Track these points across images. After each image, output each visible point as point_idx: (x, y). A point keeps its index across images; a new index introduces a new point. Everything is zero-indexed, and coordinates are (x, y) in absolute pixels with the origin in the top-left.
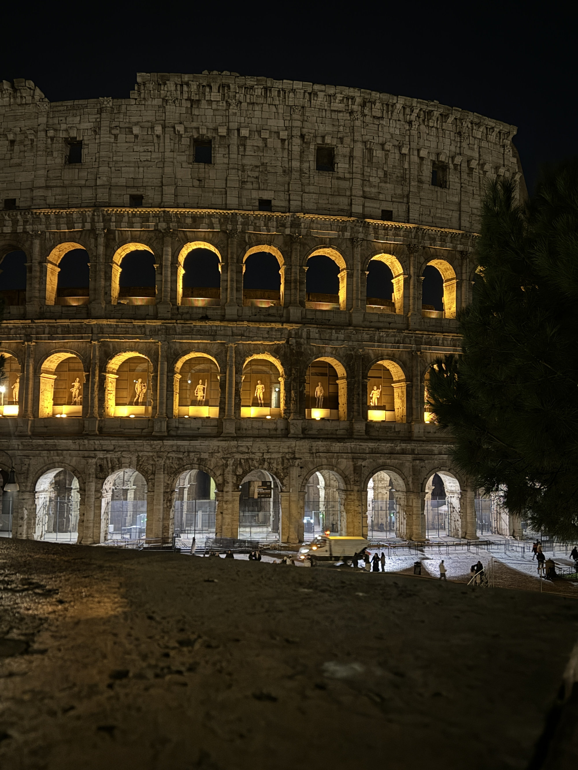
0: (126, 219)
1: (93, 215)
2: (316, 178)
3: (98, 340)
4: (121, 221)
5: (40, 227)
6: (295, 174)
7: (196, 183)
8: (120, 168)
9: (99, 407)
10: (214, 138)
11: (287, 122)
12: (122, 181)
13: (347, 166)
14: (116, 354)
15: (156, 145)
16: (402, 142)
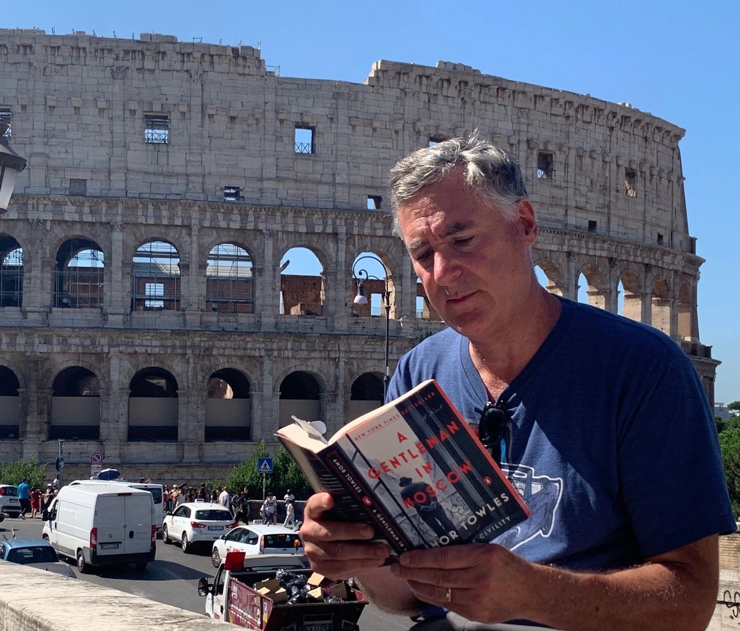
0: (368, 224)
4: (364, 226)
5: (275, 225)
8: (358, 165)
11: (515, 125)
12: (360, 180)
13: (563, 174)
15: (395, 141)
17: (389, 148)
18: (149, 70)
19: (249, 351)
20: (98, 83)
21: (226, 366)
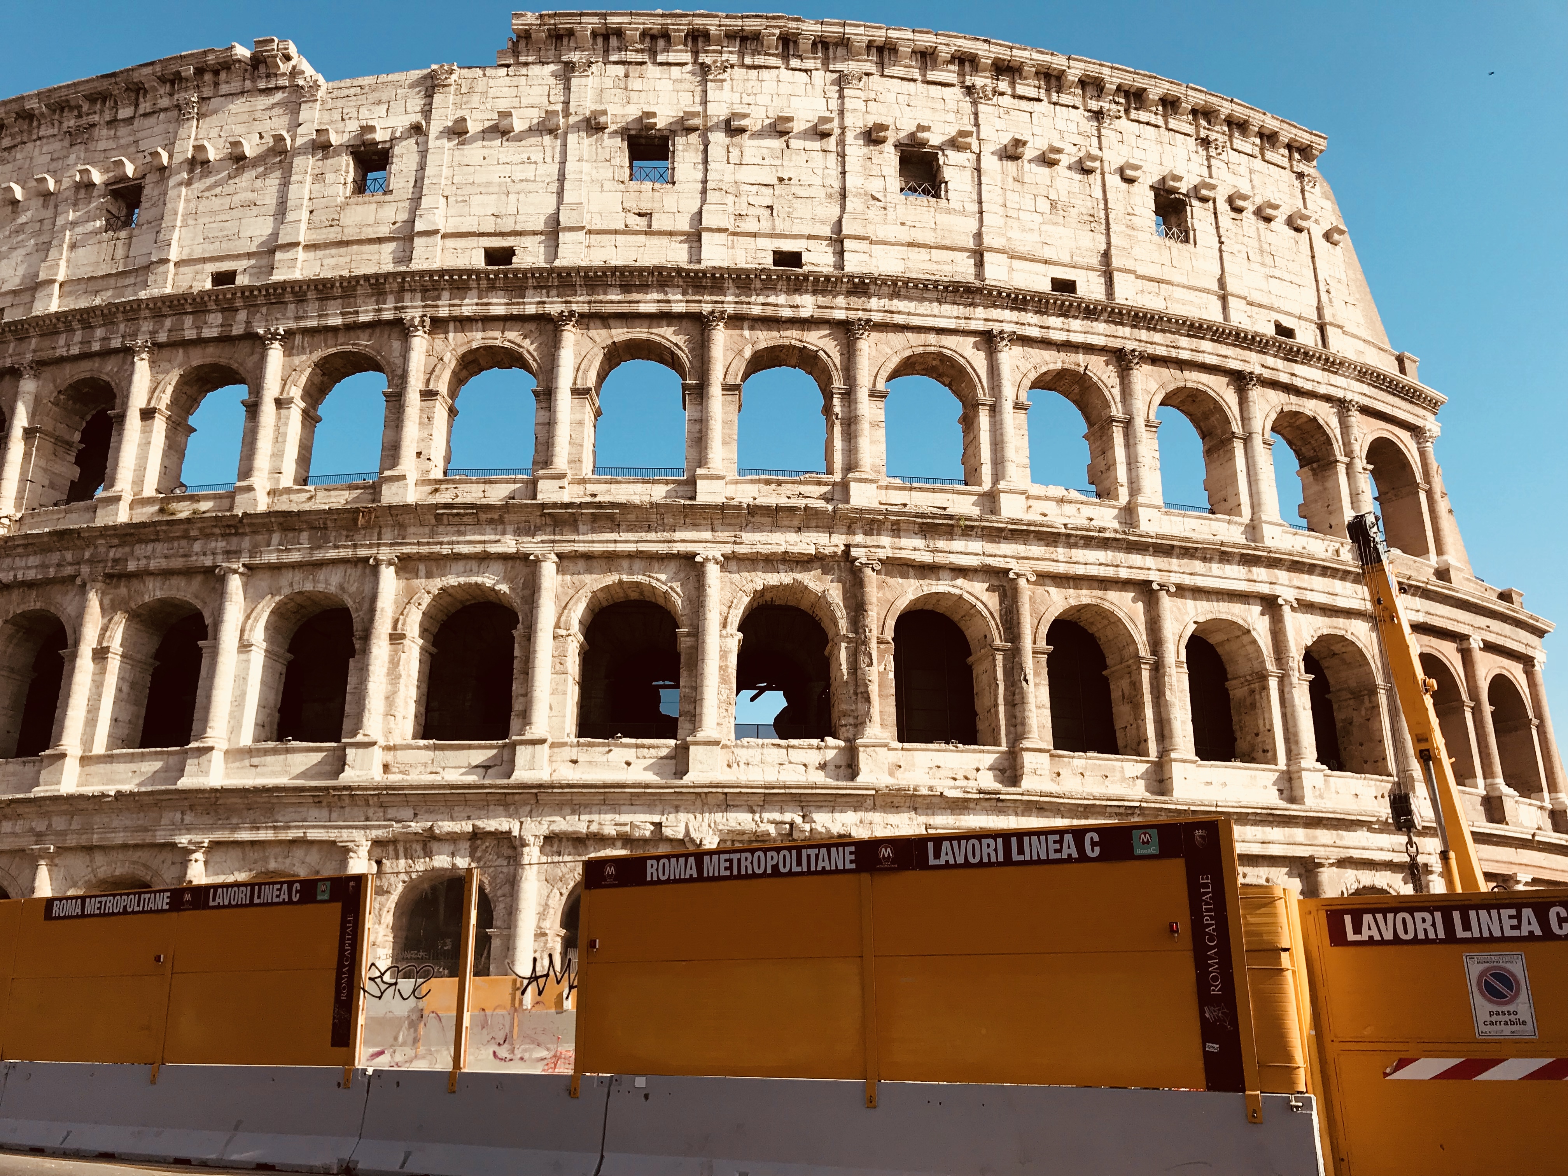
0: (473, 294)
1: (402, 288)
2: (901, 209)
6: (855, 200)
7: (634, 220)
8: (467, 198)
10: (674, 133)
11: (833, 103)
12: (468, 224)
13: (970, 188)
16: (1083, 149)
17: (535, 163)
18: (124, 120)
19: (194, 558)
20: (52, 160)
21: (159, 594)
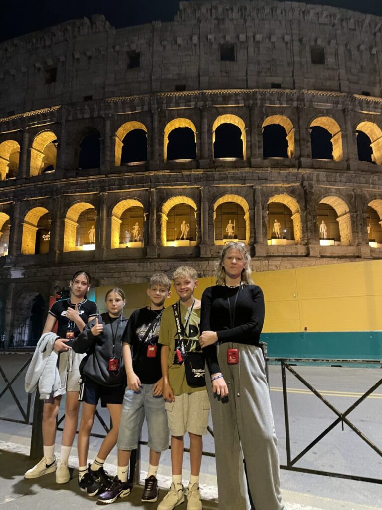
0: (174, 100)
1: (150, 99)
2: (313, 69)
3: (155, 187)
4: (170, 102)
5: (111, 111)
6: (297, 65)
7: (225, 74)
8: (168, 68)
9: (157, 238)
10: (236, 44)
11: (288, 32)
12: (169, 76)
13: (334, 60)
14: (169, 198)
15: (194, 51)
17: (190, 55)
18: (48, 46)
